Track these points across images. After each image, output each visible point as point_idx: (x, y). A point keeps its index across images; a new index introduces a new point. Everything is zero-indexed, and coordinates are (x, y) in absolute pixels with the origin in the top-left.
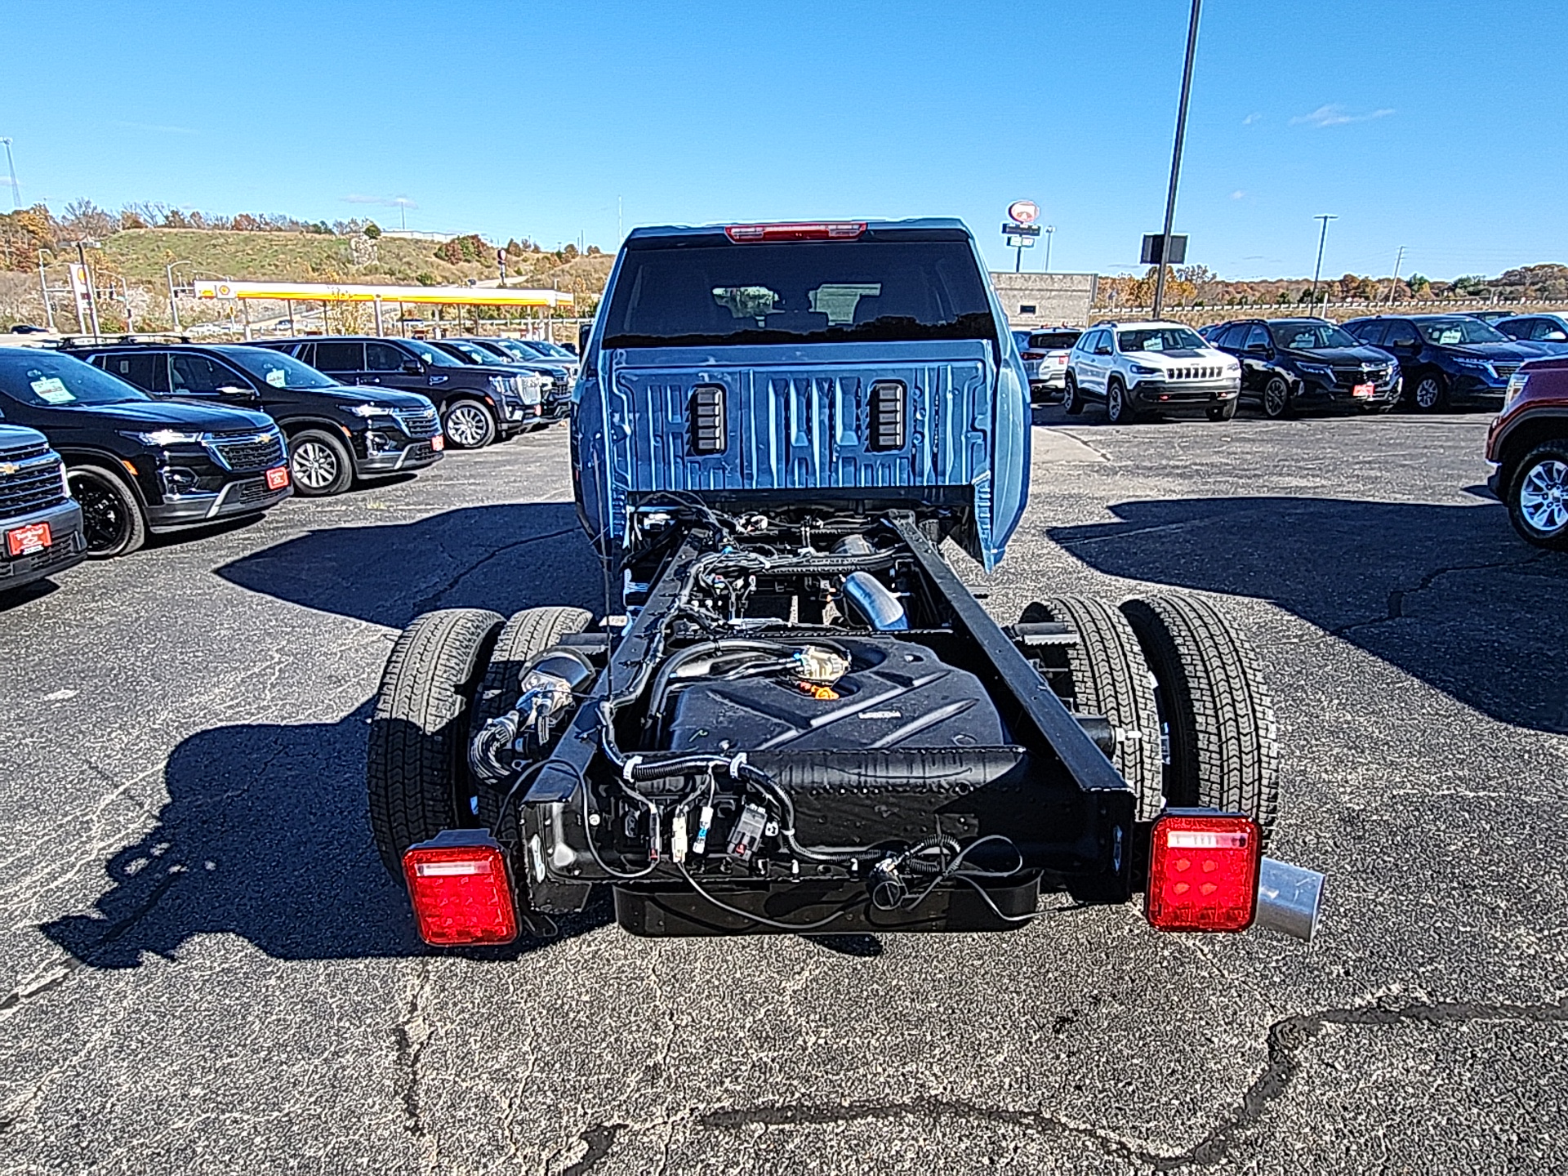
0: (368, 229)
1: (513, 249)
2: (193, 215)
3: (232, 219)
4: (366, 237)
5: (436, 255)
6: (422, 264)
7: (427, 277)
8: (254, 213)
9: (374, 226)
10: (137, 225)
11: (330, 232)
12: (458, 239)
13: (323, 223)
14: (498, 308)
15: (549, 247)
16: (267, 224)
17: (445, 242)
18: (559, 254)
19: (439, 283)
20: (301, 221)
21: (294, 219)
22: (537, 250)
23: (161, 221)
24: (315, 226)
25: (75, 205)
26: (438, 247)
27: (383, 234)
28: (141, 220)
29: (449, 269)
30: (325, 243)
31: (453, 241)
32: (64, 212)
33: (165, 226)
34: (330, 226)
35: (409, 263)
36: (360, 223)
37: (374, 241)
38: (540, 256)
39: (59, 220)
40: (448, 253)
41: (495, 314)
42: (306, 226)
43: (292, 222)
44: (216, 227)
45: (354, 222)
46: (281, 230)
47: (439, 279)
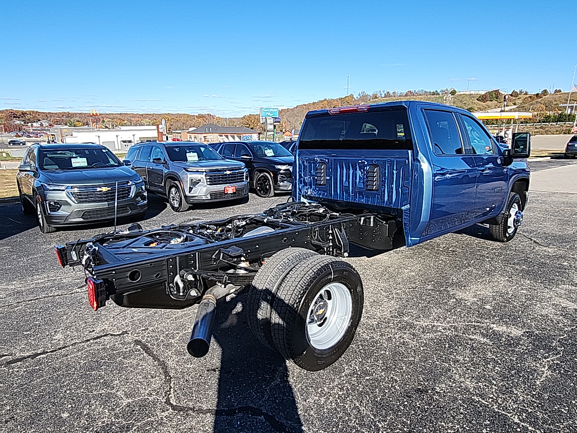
0: (452, 92)
1: (514, 94)
2: (394, 93)
3: (405, 93)
4: (450, 95)
5: (477, 99)
6: (471, 103)
7: (471, 108)
8: (413, 90)
9: (454, 90)
10: (376, 98)
11: (438, 94)
12: (489, 92)
13: (436, 91)
14: (497, 120)
15: (532, 92)
16: (416, 93)
17: (483, 94)
18: (537, 95)
19: (476, 111)
20: (428, 91)
21: (426, 91)
22: (526, 94)
23: (383, 95)
24: (433, 92)
25: (361, 93)
26: (479, 96)
27: (457, 93)
28: (378, 96)
29: (482, 105)
30: (434, 98)
31: (486, 93)
32: (357, 96)
33: (385, 97)
34: (439, 92)
35: (465, 104)
36: (449, 90)
37: (453, 96)
38: (528, 96)
39: (355, 98)
40: (483, 98)
41: (495, 122)
42: (430, 93)
43: (425, 92)
44: (400, 96)
45: (447, 90)
46: (421, 95)
47: (476, 109)
